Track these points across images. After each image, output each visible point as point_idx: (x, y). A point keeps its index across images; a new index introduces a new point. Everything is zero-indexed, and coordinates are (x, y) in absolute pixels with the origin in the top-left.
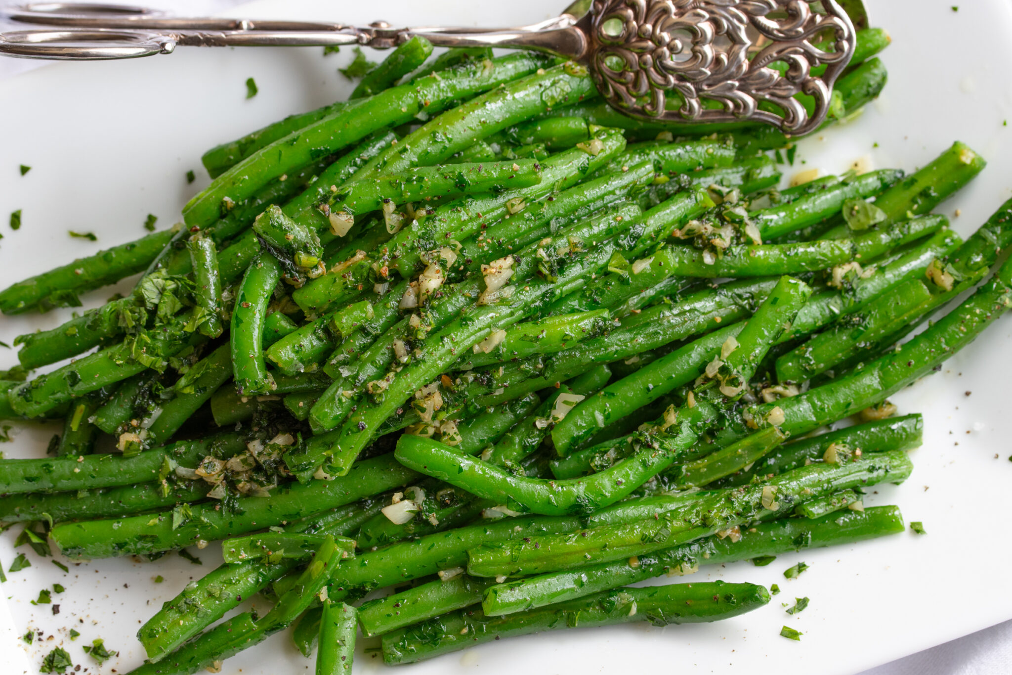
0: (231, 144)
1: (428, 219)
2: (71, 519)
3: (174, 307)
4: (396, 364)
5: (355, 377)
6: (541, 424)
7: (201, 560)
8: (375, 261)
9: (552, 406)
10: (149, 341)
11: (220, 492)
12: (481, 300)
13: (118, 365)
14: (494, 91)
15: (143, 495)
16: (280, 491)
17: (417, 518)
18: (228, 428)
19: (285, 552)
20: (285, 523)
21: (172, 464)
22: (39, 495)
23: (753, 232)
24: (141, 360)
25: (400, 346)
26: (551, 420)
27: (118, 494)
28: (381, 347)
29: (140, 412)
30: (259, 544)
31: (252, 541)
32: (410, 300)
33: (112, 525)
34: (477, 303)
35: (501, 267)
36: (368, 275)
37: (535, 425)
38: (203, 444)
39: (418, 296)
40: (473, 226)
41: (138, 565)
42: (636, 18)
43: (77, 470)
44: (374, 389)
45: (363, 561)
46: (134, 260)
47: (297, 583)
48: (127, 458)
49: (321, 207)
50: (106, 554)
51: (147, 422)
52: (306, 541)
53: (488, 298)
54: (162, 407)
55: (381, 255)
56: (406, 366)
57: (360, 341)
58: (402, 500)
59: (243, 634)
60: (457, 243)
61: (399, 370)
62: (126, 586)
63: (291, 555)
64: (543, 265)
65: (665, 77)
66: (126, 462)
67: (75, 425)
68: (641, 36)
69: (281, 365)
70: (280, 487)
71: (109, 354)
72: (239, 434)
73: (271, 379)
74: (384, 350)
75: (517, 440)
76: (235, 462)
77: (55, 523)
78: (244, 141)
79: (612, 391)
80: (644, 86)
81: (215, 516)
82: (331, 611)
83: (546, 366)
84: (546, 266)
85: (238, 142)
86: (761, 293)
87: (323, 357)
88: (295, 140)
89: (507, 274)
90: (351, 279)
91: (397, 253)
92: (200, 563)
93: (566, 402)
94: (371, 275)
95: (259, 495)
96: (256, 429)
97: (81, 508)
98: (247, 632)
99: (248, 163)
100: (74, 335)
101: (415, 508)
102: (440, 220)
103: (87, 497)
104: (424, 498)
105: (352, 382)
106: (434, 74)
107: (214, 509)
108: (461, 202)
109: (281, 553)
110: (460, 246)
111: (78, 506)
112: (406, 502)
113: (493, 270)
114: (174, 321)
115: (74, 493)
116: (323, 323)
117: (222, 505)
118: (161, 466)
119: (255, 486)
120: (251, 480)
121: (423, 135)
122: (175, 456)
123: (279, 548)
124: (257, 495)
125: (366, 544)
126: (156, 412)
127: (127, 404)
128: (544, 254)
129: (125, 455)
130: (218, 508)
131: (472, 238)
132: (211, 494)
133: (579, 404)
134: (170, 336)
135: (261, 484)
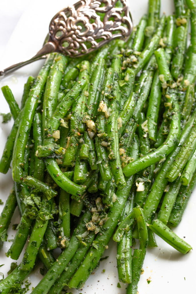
0: (2, 159)
1: (73, 114)
2: (70, 279)
3: (39, 199)
4: (108, 147)
5: (103, 160)
6: (145, 136)
7: (107, 256)
8: (74, 135)
9: (143, 130)
10: (43, 213)
11: (98, 230)
12: (107, 116)
13: (42, 227)
14: (48, 80)
15: (81, 252)
16: (110, 214)
17: (146, 184)
18: (82, 214)
19: (128, 225)
20: (119, 221)
21: (80, 236)
22: (56, 282)
23: (137, 53)
24: (46, 219)
25: (104, 143)
26: (147, 133)
27: (75, 259)
28: (100, 149)
29: (58, 234)
30: (121, 229)
31: (119, 230)
32: (92, 134)
33: (82, 267)
34: (106, 118)
35: (103, 105)
36: (76, 139)
37: (144, 138)
38: (81, 224)
39: (92, 131)
40: (84, 106)
41: (95, 274)
42: (64, 27)
43: (60, 264)
44: (111, 157)
45: (146, 208)
46: (11, 209)
47: (139, 228)
48: (68, 247)
49: (48, 136)
50: (88, 276)
51: (62, 234)
52: (129, 217)
53: (108, 114)
54: (62, 227)
55: (73, 132)
56: (111, 144)
57: (92, 154)
58: (138, 184)
59: (140, 255)
60: (85, 113)
61: (111, 147)
62: (98, 281)
63: (130, 224)
64: (110, 96)
65: (82, 39)
66: (69, 248)
67: (46, 256)
68: (68, 31)
69: (82, 179)
70: (108, 213)
71: (37, 227)
72: (86, 212)
73: (83, 186)
74: (101, 149)
75: (144, 145)
76: (94, 218)
77: (67, 284)
78: (4, 155)
79: (149, 115)
80: (78, 45)
81: (103, 237)
82: (153, 226)
83: (134, 119)
84: (110, 95)
85: (3, 157)
86: (152, 64)
87: (88, 167)
88: (19, 135)
89: (105, 105)
90: (73, 144)
91: (77, 128)
92: (108, 257)
93: (145, 126)
94: (77, 138)
95: (106, 220)
96: (89, 206)
97: (70, 272)
98: (141, 253)
99: (15, 152)
100: (22, 235)
101: (143, 183)
102: (76, 111)
103: (68, 269)
104: (142, 179)
105: (104, 162)
106: (31, 90)
107: (101, 236)
108: (76, 104)
109: (128, 226)
110: (87, 113)
111: (69, 273)
112: (140, 183)
113: (102, 107)
114: (43, 203)
115: (64, 271)
116: (79, 161)
117: (101, 233)
118: (78, 239)
119: (104, 219)
120: (101, 219)
121: (47, 102)
122: (78, 233)
123: (126, 225)
124: (106, 221)
125: (141, 204)
126: (62, 229)
127: (52, 236)
128: (107, 94)
129: (67, 246)
130: (101, 234)
131: (86, 109)
132: (96, 233)
133: (148, 123)
134: (46, 207)
135: (104, 217)
